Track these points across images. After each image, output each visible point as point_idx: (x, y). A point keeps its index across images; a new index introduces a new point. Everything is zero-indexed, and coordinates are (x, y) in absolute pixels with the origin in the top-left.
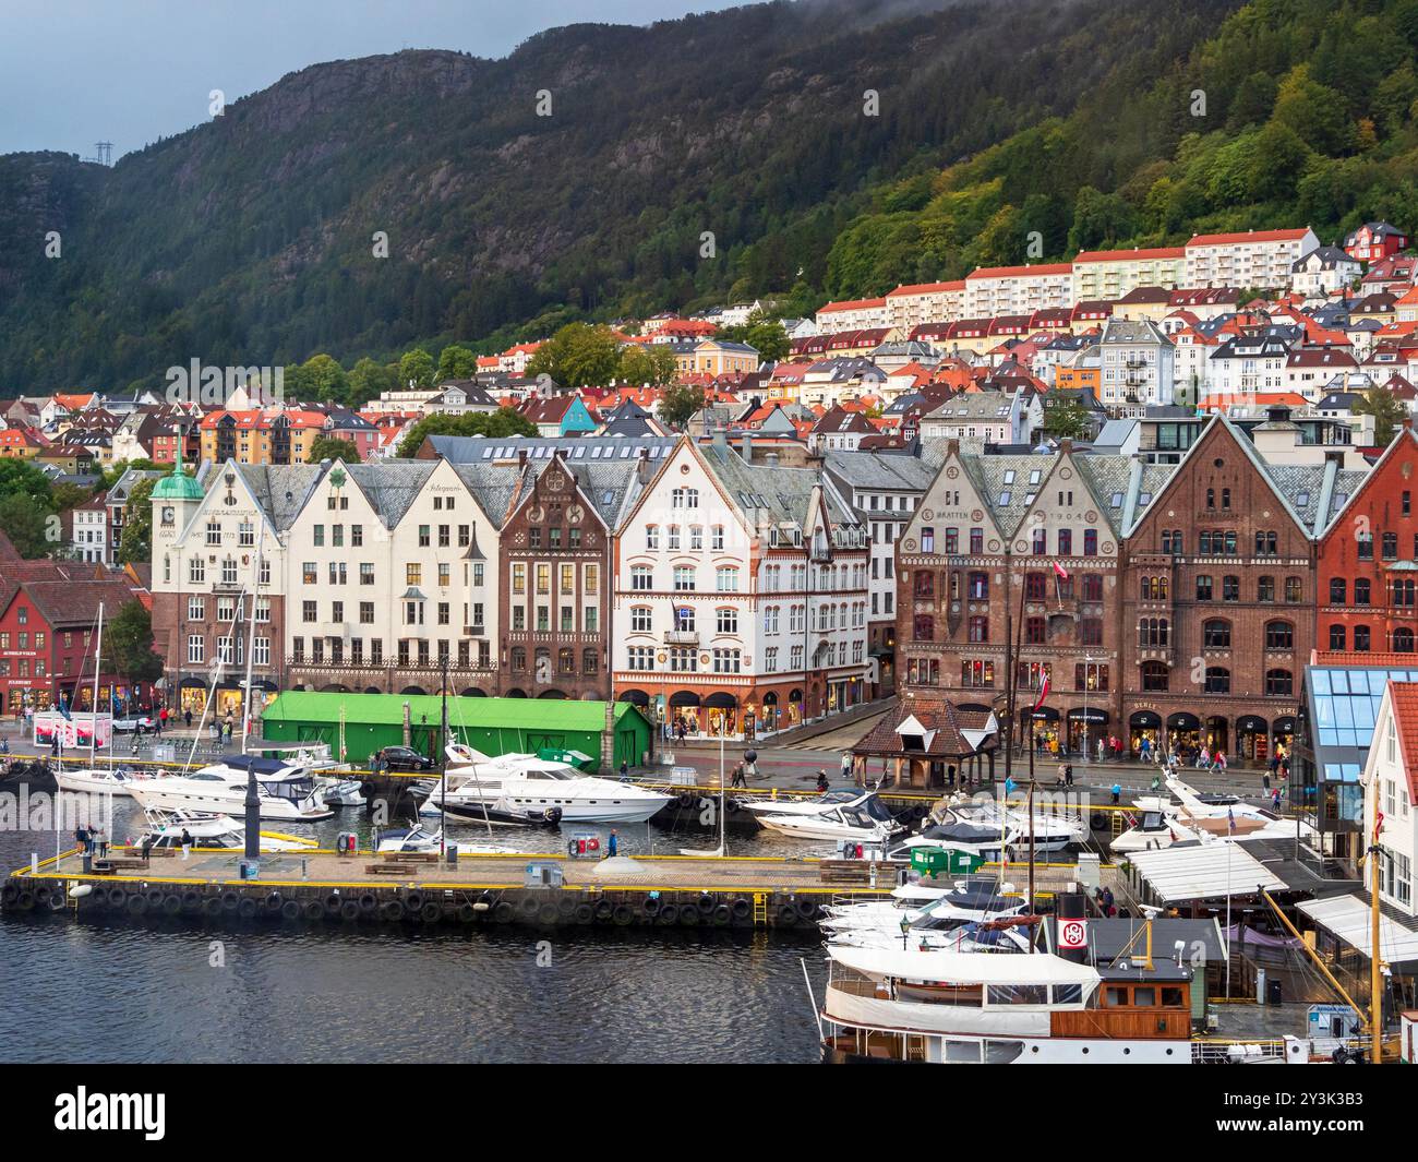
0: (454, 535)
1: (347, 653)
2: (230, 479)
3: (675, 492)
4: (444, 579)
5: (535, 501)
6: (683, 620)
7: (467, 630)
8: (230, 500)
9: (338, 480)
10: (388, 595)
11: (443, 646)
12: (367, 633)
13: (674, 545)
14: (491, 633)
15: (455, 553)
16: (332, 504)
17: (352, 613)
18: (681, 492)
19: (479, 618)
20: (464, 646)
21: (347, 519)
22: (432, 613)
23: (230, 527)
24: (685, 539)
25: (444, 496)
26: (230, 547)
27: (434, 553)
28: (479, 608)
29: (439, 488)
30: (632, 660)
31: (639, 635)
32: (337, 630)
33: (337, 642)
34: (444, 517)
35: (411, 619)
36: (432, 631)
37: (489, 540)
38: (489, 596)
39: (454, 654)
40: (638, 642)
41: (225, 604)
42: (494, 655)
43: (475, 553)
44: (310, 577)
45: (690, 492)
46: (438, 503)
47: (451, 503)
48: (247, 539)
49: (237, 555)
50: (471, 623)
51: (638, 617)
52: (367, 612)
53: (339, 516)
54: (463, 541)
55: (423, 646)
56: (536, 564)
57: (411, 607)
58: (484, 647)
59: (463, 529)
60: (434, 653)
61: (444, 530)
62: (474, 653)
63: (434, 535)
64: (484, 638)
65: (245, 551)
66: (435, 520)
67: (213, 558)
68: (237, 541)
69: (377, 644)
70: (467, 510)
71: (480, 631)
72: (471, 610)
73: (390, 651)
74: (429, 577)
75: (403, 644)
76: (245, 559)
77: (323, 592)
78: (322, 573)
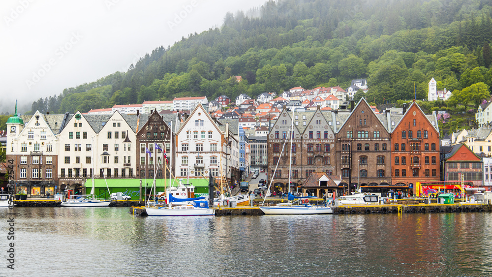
0: (120, 135)
1: (81, 173)
2: (37, 117)
3: (196, 121)
4: (116, 149)
5: (148, 124)
6: (199, 160)
7: (124, 165)
8: (37, 124)
9: (78, 117)
10: (96, 154)
11: (116, 170)
12: (88, 167)
13: (196, 137)
14: (133, 166)
15: (120, 140)
16: (76, 125)
17: (83, 160)
18: (198, 121)
19: (129, 161)
20: (123, 170)
21: (81, 130)
22: (112, 159)
23: (37, 132)
24: (199, 135)
25: (117, 122)
26: (37, 139)
27: (111, 143)
28: (129, 157)
29: (115, 120)
30: (182, 173)
31: (184, 165)
32: (78, 166)
33: (77, 170)
34: (117, 129)
35: (105, 162)
36: (112, 165)
37: (133, 137)
38: (133, 154)
39: (120, 173)
40: (183, 167)
41: (36, 158)
42: (134, 172)
43: (127, 140)
44: (67, 148)
45: (201, 121)
46: (114, 125)
47: (119, 125)
48: (44, 137)
49: (40, 142)
50: (127, 162)
51: (184, 159)
52: (89, 160)
53: (78, 129)
54: (123, 137)
55: (109, 170)
56: (149, 144)
57: (105, 158)
58: (131, 170)
59: (123, 133)
60: (113, 173)
61: (117, 133)
62: (127, 172)
63: (113, 135)
64: (131, 167)
65: (43, 141)
66: (113, 130)
67: (30, 143)
68: (40, 138)
69: (92, 170)
70: (125, 127)
71: (130, 165)
72: (127, 158)
73: (97, 172)
74: (111, 148)
75: (102, 170)
76: (43, 144)
77: (72, 154)
78: (72, 148)
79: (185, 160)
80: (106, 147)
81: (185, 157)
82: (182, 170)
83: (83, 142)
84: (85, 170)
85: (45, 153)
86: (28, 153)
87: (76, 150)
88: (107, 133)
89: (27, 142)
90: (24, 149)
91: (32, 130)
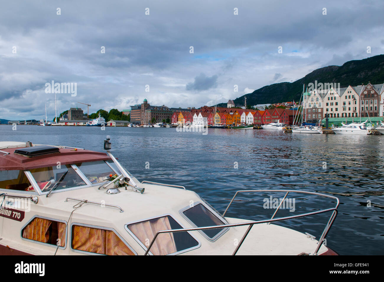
0: (351, 97)
1: (333, 116)
2: (315, 92)
4: (350, 104)
5: (365, 90)
7: (353, 111)
8: (315, 95)
9: (332, 90)
10: (340, 107)
11: (349, 114)
12: (336, 113)
15: (351, 100)
16: (331, 94)
17: (334, 110)
19: (355, 109)
20: (353, 114)
22: (347, 109)
23: (315, 99)
25: (349, 91)
26: (315, 101)
27: (347, 101)
28: (355, 108)
29: (348, 90)
32: (332, 112)
33: (332, 114)
34: (350, 94)
35: (344, 110)
36: (347, 112)
37: (357, 97)
38: (357, 106)
39: (351, 115)
42: (358, 115)
43: (355, 99)
44: (327, 104)
47: (351, 92)
49: (316, 102)
50: (354, 110)
52: (337, 110)
53: (332, 96)
54: (353, 98)
55: (346, 114)
56: (366, 100)
57: (344, 108)
58: (356, 114)
59: (353, 96)
60: (348, 115)
61: (349, 96)
62: (355, 115)
63: (348, 97)
64: (356, 112)
65: (317, 102)
66: (348, 95)
67: (312, 103)
68: (316, 101)
69: (338, 114)
70: (353, 93)
71: (356, 111)
72: (354, 108)
73: (340, 115)
74: (347, 104)
75: (343, 114)
76: (317, 103)
77: (329, 107)
78: (329, 104)
80: (344, 104)
83: (334, 101)
84: (335, 114)
85: (318, 107)
86: (311, 108)
87: (331, 105)
88: (345, 97)
89: (311, 103)
90: (310, 106)
91: (313, 98)
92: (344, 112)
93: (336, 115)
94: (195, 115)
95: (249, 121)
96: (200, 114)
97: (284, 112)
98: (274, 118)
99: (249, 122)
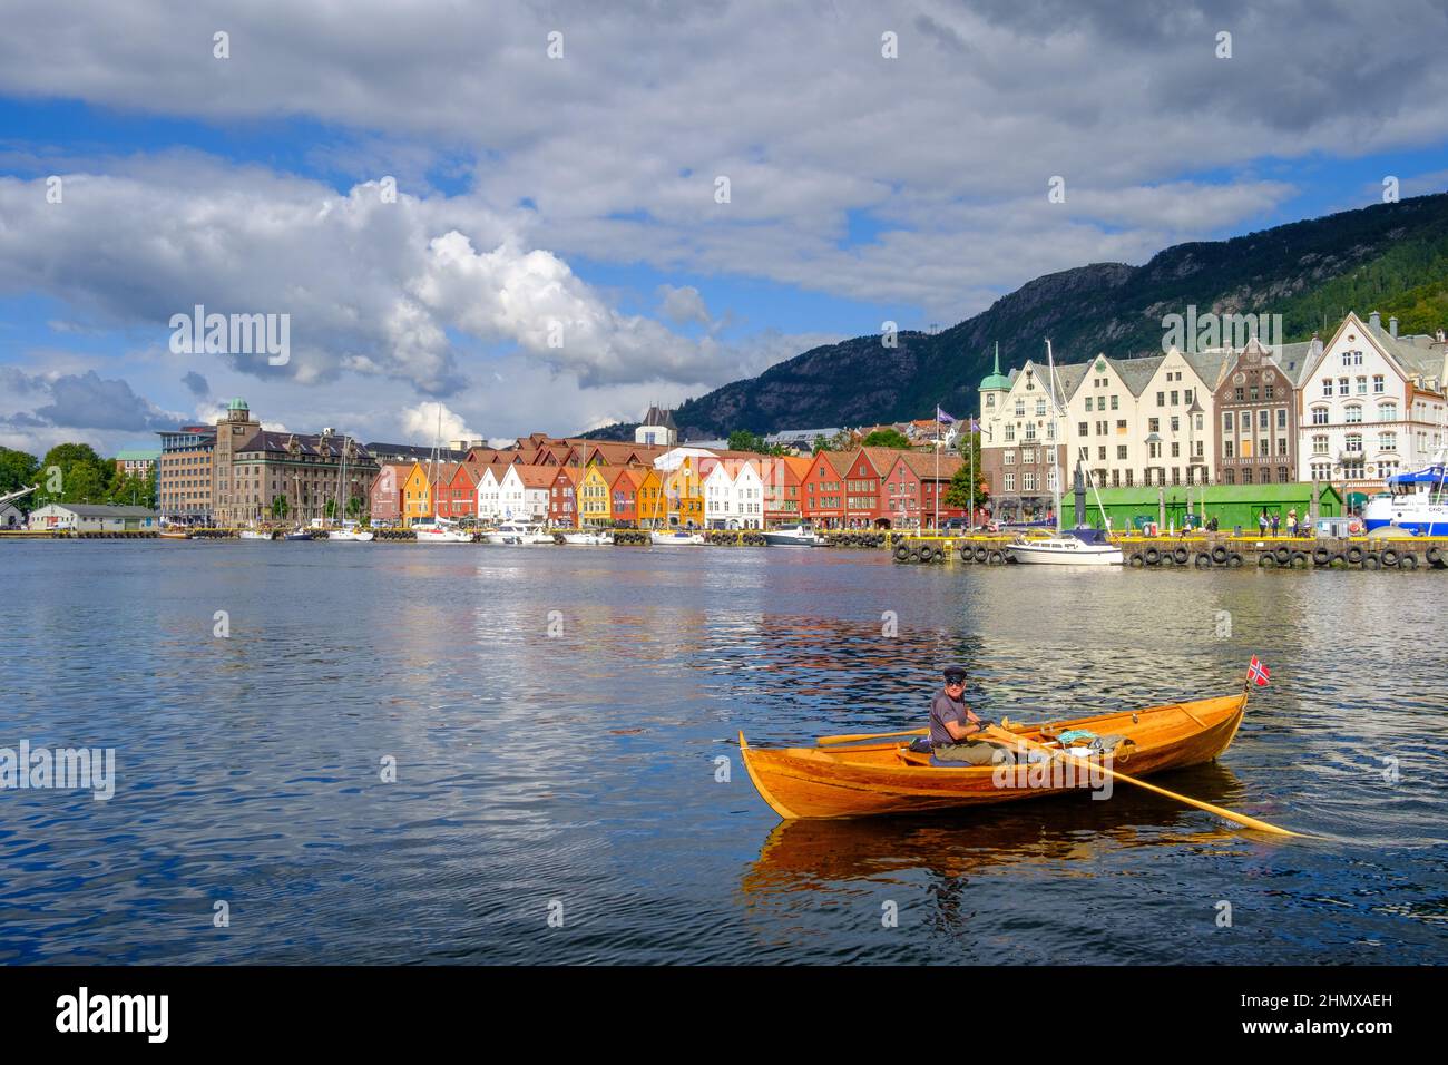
0: (1181, 397)
1: (1109, 479)
2: (1029, 374)
3: (1344, 355)
4: (1175, 427)
5: (1239, 369)
6: (1355, 443)
7: (1192, 459)
8: (1030, 387)
9: (1101, 367)
10: (1136, 437)
11: (1176, 471)
12: (1122, 466)
13: (1345, 391)
14: (1209, 459)
15: (1182, 409)
16: (1097, 382)
17: (1112, 453)
18: (1349, 355)
19: (1200, 452)
20: (1190, 471)
21: (1107, 392)
22: (1167, 449)
23: (1030, 403)
24: (1353, 385)
25: (1174, 372)
26: (1031, 417)
27: (1164, 415)
28: (1200, 444)
29: (1170, 367)
30: (1314, 474)
31: (1319, 455)
32: (1102, 465)
33: (1102, 473)
34: (1174, 385)
35: (1153, 455)
36: (1166, 461)
37: (1206, 400)
38: (1207, 435)
39: (1183, 476)
40: (1317, 461)
41: (1028, 455)
42: (1211, 475)
43: (1196, 408)
44: (1083, 430)
45: (1356, 354)
46: (1170, 377)
47: (1179, 375)
48: (1041, 413)
49: (1035, 421)
50: (1195, 454)
51: (1318, 443)
52: (1122, 452)
53: (1102, 391)
54: (1188, 400)
55: (1162, 472)
56: (1240, 413)
57: (1153, 446)
58: (1205, 470)
59: (1188, 393)
60: (1169, 476)
61: (1174, 394)
62: (1197, 474)
63: (1168, 398)
64: (1204, 464)
65: (1040, 418)
66: (1167, 388)
67: (1019, 424)
68: (1035, 413)
69: (1129, 473)
70: (1190, 380)
71: (1202, 460)
72: (1195, 445)
73: (1139, 477)
74: (1165, 425)
75: (1148, 471)
76: (1040, 424)
77: (1093, 441)
78: (1092, 429)
79: (1321, 443)
80: (1154, 424)
81: (1321, 438)
82: (1314, 467)
83: (1112, 417)
84: (1116, 473)
85: (1044, 443)
86: (1016, 443)
87: (1099, 432)
88: (1156, 396)
89: (1014, 422)
90: (1011, 436)
91: (1022, 399)
92: (1156, 462)
93: (1123, 478)
94: (489, 475)
95: (745, 507)
96: (512, 473)
97: (898, 465)
98: (857, 490)
99: (741, 510)
